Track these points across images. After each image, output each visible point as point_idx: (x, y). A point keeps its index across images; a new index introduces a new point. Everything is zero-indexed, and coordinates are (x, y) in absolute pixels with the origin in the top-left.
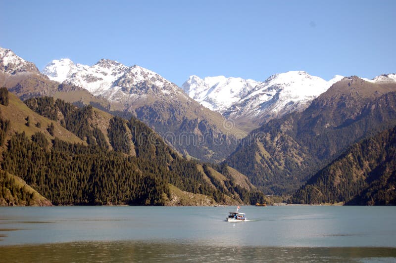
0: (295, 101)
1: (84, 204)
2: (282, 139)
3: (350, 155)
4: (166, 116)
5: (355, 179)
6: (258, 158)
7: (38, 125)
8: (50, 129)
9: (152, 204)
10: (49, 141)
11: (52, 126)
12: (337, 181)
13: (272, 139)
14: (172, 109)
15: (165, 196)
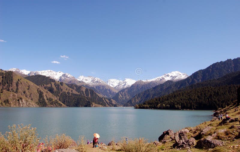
0: (129, 85)
1: (75, 106)
2: (125, 93)
3: (136, 97)
4: (102, 88)
5: (137, 102)
6: (119, 97)
7: (69, 90)
8: (72, 91)
9: (89, 107)
10: (71, 93)
11: (72, 90)
12: (133, 102)
13: (123, 93)
14: (103, 87)
15: (91, 105)
